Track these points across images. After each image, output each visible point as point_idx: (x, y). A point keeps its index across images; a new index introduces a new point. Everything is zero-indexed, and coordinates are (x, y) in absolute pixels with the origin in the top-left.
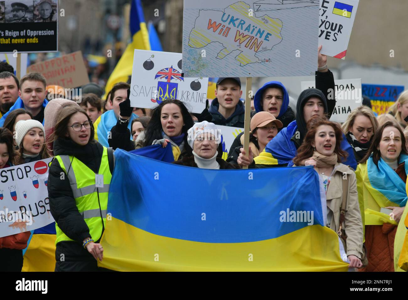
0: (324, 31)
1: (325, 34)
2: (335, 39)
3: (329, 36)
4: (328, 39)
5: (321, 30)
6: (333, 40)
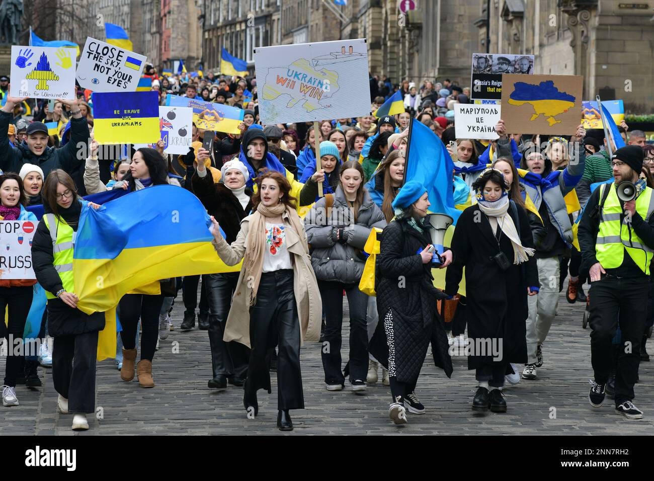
1: (117, 82)
2: (125, 87)
3: (120, 84)
4: (120, 86)
6: (123, 87)
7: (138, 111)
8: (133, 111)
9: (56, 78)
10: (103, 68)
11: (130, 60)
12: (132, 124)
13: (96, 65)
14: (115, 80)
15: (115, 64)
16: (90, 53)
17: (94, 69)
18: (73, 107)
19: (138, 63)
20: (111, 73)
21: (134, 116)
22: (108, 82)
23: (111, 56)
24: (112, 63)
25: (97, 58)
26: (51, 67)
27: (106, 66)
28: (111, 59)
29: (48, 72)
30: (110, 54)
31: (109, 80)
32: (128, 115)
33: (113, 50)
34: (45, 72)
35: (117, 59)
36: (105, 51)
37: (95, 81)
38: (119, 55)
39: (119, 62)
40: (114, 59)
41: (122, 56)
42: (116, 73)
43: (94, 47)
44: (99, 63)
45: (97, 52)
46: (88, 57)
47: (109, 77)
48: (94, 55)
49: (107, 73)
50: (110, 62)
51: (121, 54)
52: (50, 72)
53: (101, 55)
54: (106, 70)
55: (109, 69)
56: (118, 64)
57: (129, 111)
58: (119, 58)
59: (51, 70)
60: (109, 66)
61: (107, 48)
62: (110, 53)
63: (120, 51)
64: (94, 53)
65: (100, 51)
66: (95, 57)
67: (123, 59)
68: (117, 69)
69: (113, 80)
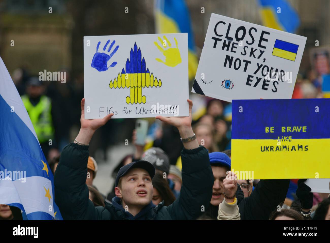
0: (260, 79)
1: (261, 83)
2: (275, 90)
3: (268, 85)
4: (266, 89)
5: (257, 78)
6: (272, 90)
7: (304, 128)
8: (296, 129)
9: (158, 83)
10: (238, 62)
11: (280, 44)
12: (293, 148)
13: (228, 57)
14: (259, 80)
15: (257, 53)
16: (216, 40)
17: (225, 65)
18: (182, 130)
19: (293, 48)
20: (252, 68)
21: (296, 136)
22: (248, 84)
23: (250, 41)
24: (252, 52)
25: (228, 46)
26: (147, 66)
27: (242, 58)
28: (250, 47)
29: (143, 74)
30: (248, 38)
31: (249, 80)
32: (287, 134)
33: (253, 31)
34: (139, 74)
35: (260, 45)
36: (241, 33)
37: (227, 84)
38: (262, 39)
39: (262, 49)
40: (255, 46)
41: (266, 40)
42: (259, 67)
43: (222, 30)
44: (231, 54)
45: (227, 37)
46: (215, 46)
47: (249, 76)
48: (222, 42)
49: (245, 70)
50: (248, 51)
51: (265, 36)
52: (148, 74)
53: (235, 40)
54: (243, 64)
55: (247, 62)
56: (262, 53)
57: (289, 129)
58: (263, 43)
59: (148, 71)
60: (247, 58)
61: (243, 28)
62: (247, 36)
63: (263, 32)
64: (223, 38)
65: (232, 34)
66: (224, 45)
67: (270, 45)
68: (260, 62)
69: (254, 81)
